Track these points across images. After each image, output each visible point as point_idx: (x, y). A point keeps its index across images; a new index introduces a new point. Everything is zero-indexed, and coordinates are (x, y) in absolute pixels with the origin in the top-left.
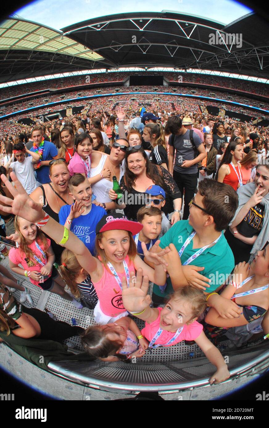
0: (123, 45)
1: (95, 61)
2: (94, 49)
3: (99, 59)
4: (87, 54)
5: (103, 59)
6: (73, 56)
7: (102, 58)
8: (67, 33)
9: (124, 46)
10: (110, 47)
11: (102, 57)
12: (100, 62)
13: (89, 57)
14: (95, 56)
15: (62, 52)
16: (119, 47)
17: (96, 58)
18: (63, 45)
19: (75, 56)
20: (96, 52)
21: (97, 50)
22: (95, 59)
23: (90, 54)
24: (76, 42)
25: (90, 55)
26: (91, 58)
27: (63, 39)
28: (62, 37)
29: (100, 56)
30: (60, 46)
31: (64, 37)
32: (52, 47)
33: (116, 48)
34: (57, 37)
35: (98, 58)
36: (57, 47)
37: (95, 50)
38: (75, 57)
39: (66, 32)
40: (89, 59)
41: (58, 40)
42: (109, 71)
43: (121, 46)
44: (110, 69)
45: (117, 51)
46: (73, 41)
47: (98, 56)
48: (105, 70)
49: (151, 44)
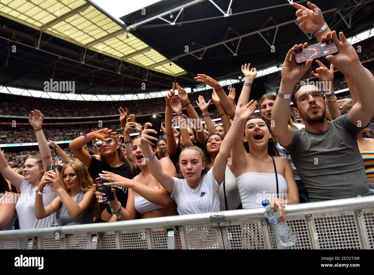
0: (206, 48)
1: (176, 76)
2: (172, 57)
3: (180, 73)
4: (164, 65)
5: (185, 73)
6: (147, 68)
7: (183, 72)
8: (132, 26)
9: (208, 50)
10: (191, 53)
11: (183, 70)
12: (182, 78)
13: (166, 71)
15: (130, 59)
16: (202, 52)
17: (176, 73)
18: (130, 48)
19: (149, 68)
20: (175, 62)
21: (176, 58)
22: (175, 74)
23: (167, 65)
24: (146, 45)
25: (167, 68)
26: (170, 72)
27: (128, 37)
28: (125, 33)
29: (180, 68)
30: (126, 50)
31: (130, 35)
33: (198, 54)
34: (118, 32)
35: (178, 72)
36: (121, 51)
37: (172, 59)
38: (150, 71)
39: (131, 24)
40: (167, 73)
41: (120, 38)
42: (195, 90)
43: (204, 51)
44: (196, 88)
45: (200, 59)
46: (142, 43)
47: (178, 69)
48: (190, 90)
49: (241, 37)
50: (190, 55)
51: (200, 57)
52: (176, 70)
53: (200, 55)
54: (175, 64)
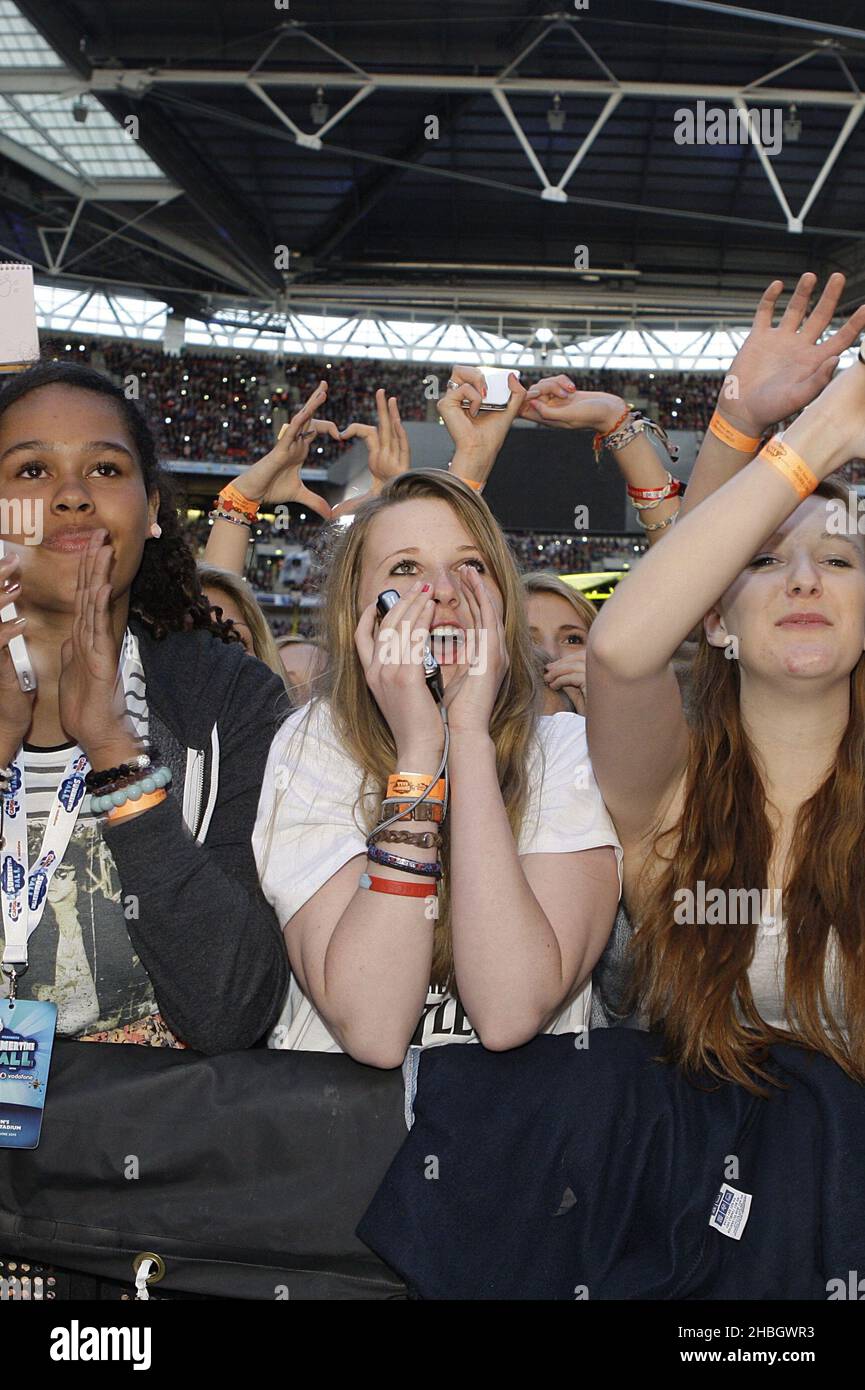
0: (369, 84)
1: (86, 195)
4: (25, 101)
5: (165, 194)
7: (147, 181)
9: (380, 96)
10: (254, 83)
11: (154, 170)
14: (97, 150)
17: (94, 170)
20: (118, 104)
21: (132, 81)
22: (82, 179)
23: (53, 108)
25: (50, 124)
29: (137, 152)
33: (299, 103)
35: (111, 170)
37: (105, 79)
42: (196, 333)
43: (351, 92)
44: (207, 319)
45: (311, 141)
47: (119, 153)
48: (162, 320)
49: (617, 92)
50: (242, 91)
51: (310, 128)
52: (103, 153)
53: (318, 114)
54: (107, 119)
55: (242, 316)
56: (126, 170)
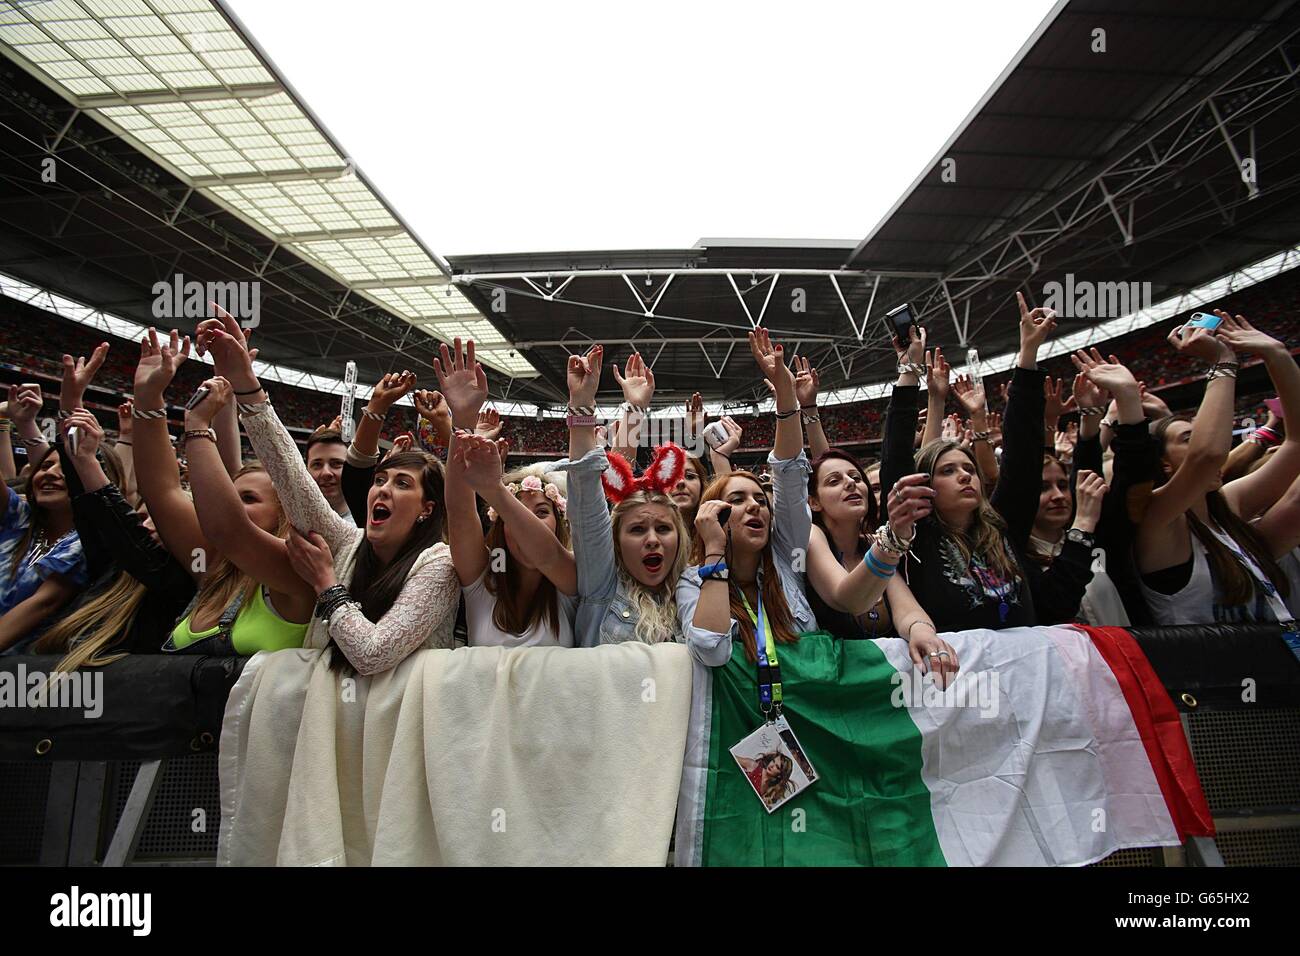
3: (523, 372)
4: (496, 352)
5: (536, 375)
7: (531, 372)
8: (464, 278)
10: (561, 344)
11: (533, 369)
13: (497, 362)
14: (516, 364)
15: (429, 326)
17: (516, 369)
18: (439, 307)
20: (522, 351)
21: (527, 345)
22: (512, 372)
23: (504, 353)
24: (476, 311)
26: (504, 366)
28: (446, 286)
29: (528, 364)
30: (429, 308)
31: (452, 289)
32: (406, 301)
34: (430, 279)
35: (521, 369)
36: (418, 308)
37: (519, 345)
40: (495, 367)
41: (432, 290)
42: (546, 414)
46: (471, 305)
47: (523, 364)
48: (536, 411)
49: (665, 341)
50: (558, 346)
52: (519, 365)
54: (520, 355)
55: (560, 408)
56: (525, 369)
